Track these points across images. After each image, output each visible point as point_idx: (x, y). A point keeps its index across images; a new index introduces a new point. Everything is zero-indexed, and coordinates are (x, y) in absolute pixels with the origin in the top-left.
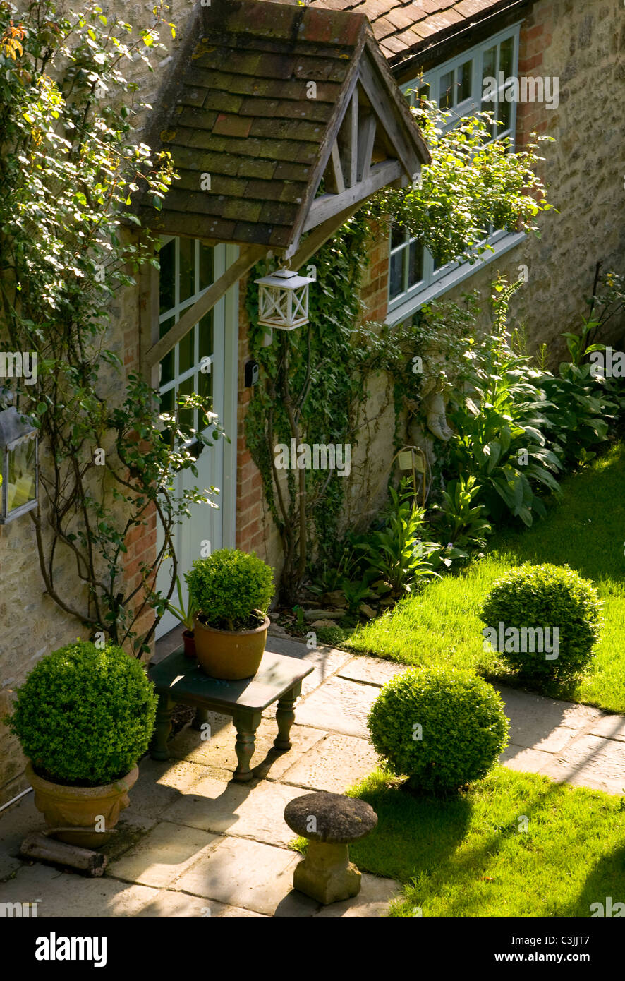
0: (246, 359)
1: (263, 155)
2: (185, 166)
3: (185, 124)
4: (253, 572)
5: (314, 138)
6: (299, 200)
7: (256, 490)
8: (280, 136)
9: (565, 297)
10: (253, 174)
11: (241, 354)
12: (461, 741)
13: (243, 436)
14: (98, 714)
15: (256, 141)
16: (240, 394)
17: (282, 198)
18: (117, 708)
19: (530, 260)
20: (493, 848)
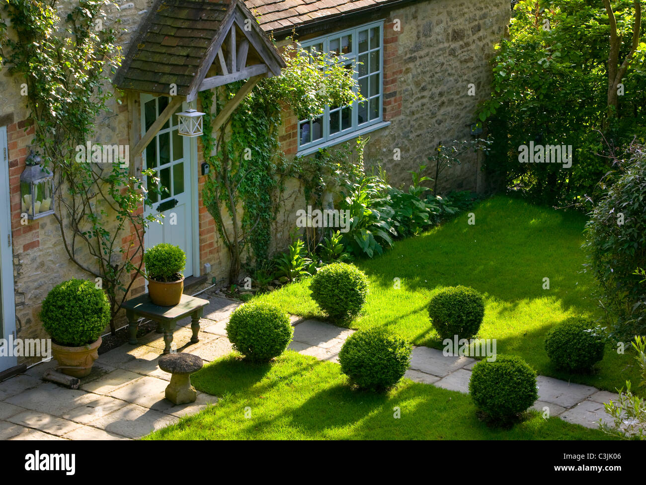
0: (202, 161)
1: (181, 54)
2: (147, 60)
3: (150, 41)
4: (173, 253)
5: (205, 46)
6: (194, 74)
7: (211, 226)
8: (190, 45)
9: (420, 157)
10: (176, 63)
11: (199, 159)
12: (264, 336)
13: (201, 199)
14: (75, 311)
15: (180, 48)
16: (199, 179)
17: (186, 73)
18: (84, 309)
19: (395, 136)
20: (272, 385)
